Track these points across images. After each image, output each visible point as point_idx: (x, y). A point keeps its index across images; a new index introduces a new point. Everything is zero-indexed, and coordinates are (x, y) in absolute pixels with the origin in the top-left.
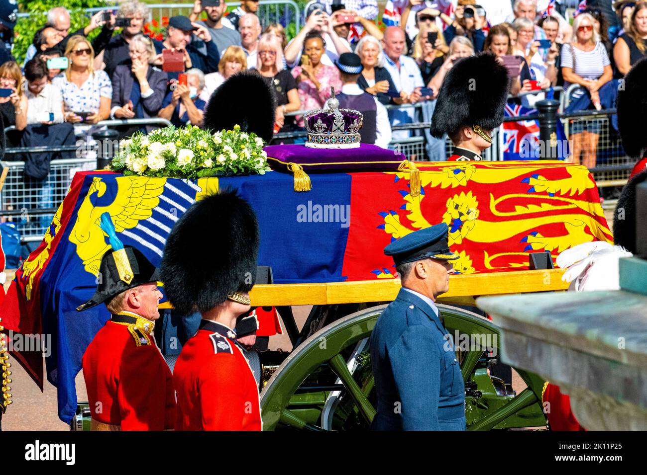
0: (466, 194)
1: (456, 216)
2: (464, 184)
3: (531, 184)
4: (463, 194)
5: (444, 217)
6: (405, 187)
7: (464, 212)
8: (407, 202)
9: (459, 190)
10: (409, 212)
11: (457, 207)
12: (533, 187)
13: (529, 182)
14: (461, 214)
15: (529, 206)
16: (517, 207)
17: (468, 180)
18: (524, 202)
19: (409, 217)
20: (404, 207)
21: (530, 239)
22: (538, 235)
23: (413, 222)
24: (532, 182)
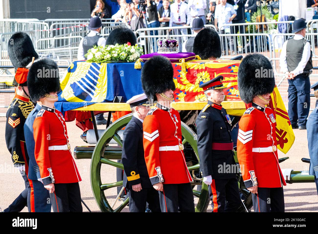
0: (205, 72)
1: (201, 81)
2: (204, 68)
3: (232, 69)
4: (203, 72)
5: (196, 80)
6: (179, 68)
7: (204, 79)
8: (180, 74)
9: (202, 70)
10: (181, 78)
11: (201, 77)
12: (232, 70)
13: (231, 68)
14: (203, 80)
15: (231, 77)
16: (226, 78)
17: (205, 67)
18: (229, 76)
19: (182, 80)
20: (179, 76)
21: (231, 90)
22: (234, 89)
23: (183, 82)
24: (233, 68)
